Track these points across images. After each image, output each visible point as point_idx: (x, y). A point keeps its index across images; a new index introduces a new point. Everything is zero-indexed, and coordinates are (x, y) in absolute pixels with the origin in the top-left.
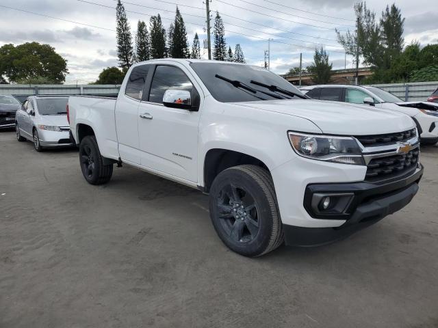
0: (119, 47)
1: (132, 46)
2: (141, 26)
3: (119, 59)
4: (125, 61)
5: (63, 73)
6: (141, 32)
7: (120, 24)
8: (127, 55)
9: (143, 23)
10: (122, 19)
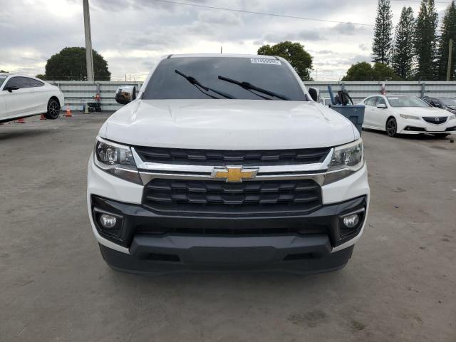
0: (375, 40)
1: (390, 37)
2: (406, 13)
3: (373, 53)
4: (379, 55)
5: (309, 70)
6: (405, 20)
7: (381, 14)
8: (383, 48)
9: (410, 9)
10: (385, 7)
